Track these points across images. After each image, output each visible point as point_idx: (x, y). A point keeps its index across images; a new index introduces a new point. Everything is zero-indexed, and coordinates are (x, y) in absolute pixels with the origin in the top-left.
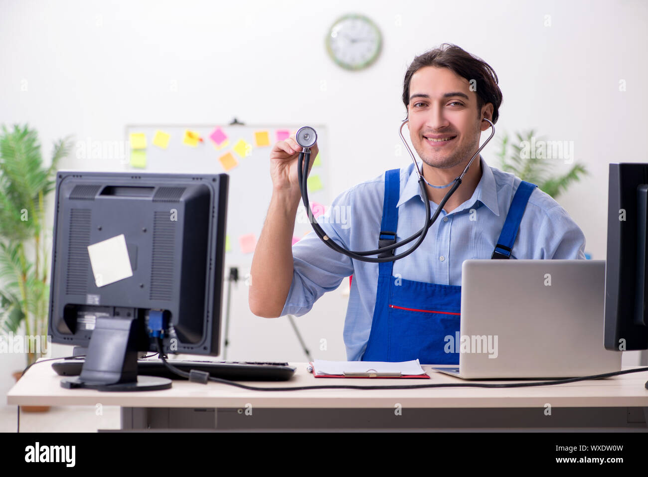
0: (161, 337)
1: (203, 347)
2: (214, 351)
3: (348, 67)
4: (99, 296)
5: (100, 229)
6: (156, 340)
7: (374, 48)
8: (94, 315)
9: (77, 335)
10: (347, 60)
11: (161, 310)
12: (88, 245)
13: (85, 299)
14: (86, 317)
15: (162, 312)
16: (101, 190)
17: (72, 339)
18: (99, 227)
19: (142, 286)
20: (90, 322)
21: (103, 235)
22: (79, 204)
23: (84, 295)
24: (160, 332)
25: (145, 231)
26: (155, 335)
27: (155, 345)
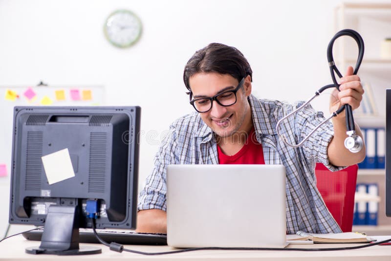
0: (96, 218)
1: (126, 224)
2: (134, 226)
3: (119, 46)
4: (50, 191)
5: (50, 145)
6: (92, 220)
7: (137, 32)
8: (44, 204)
9: (31, 218)
10: (118, 40)
11: (95, 199)
12: (41, 156)
13: (40, 193)
14: (38, 205)
15: (96, 201)
16: (49, 118)
17: (27, 221)
18: (49, 143)
19: (82, 183)
20: (40, 209)
21: (52, 148)
22: (34, 128)
23: (39, 190)
24: (95, 214)
25: (84, 145)
26: (91, 217)
27: (90, 224)
